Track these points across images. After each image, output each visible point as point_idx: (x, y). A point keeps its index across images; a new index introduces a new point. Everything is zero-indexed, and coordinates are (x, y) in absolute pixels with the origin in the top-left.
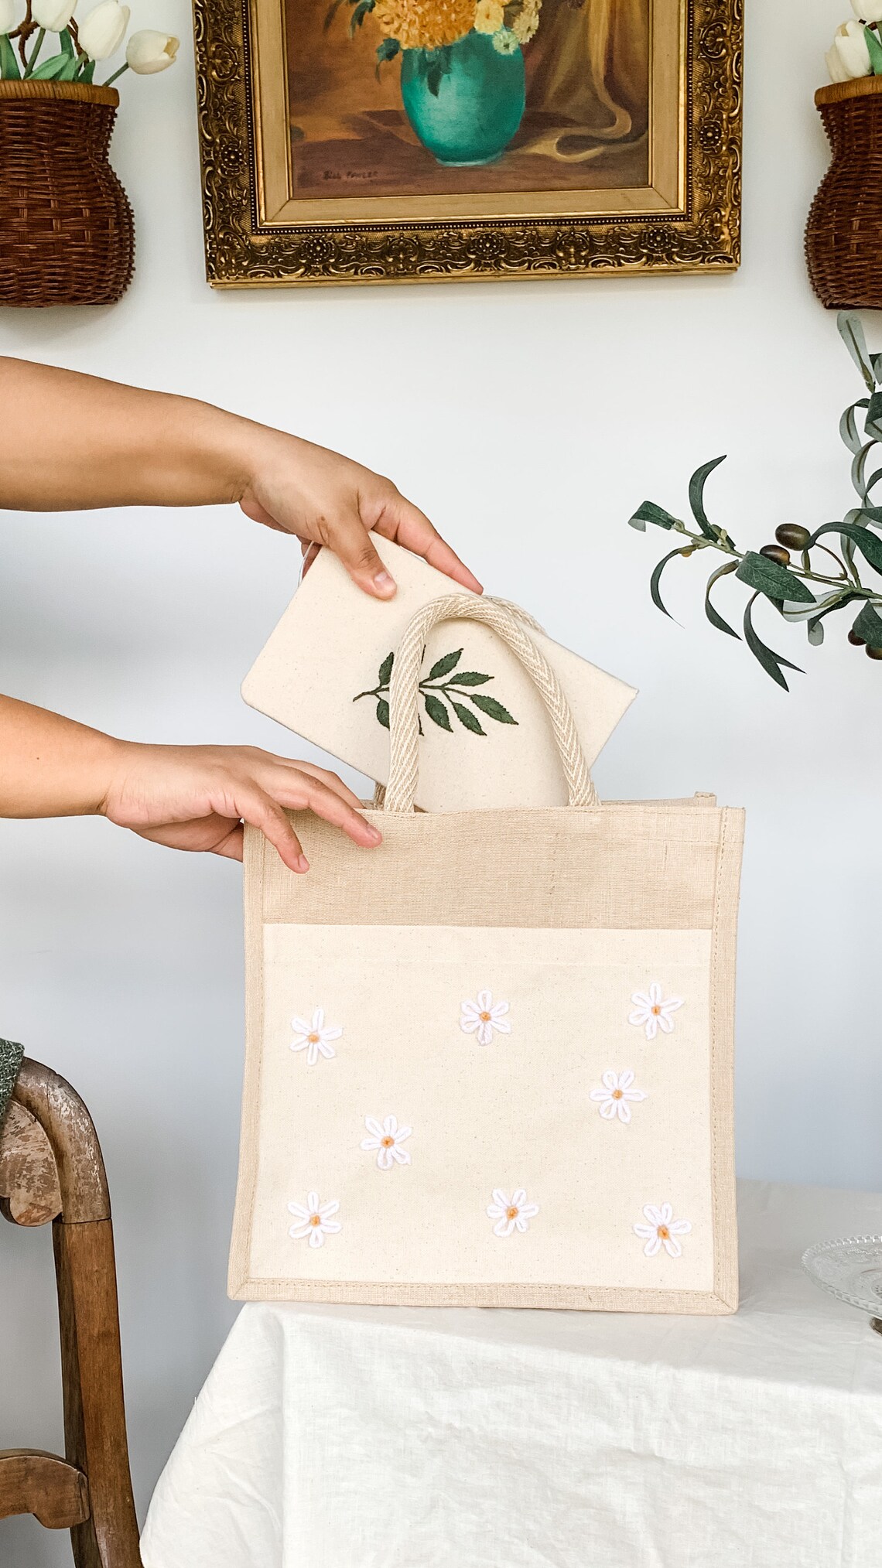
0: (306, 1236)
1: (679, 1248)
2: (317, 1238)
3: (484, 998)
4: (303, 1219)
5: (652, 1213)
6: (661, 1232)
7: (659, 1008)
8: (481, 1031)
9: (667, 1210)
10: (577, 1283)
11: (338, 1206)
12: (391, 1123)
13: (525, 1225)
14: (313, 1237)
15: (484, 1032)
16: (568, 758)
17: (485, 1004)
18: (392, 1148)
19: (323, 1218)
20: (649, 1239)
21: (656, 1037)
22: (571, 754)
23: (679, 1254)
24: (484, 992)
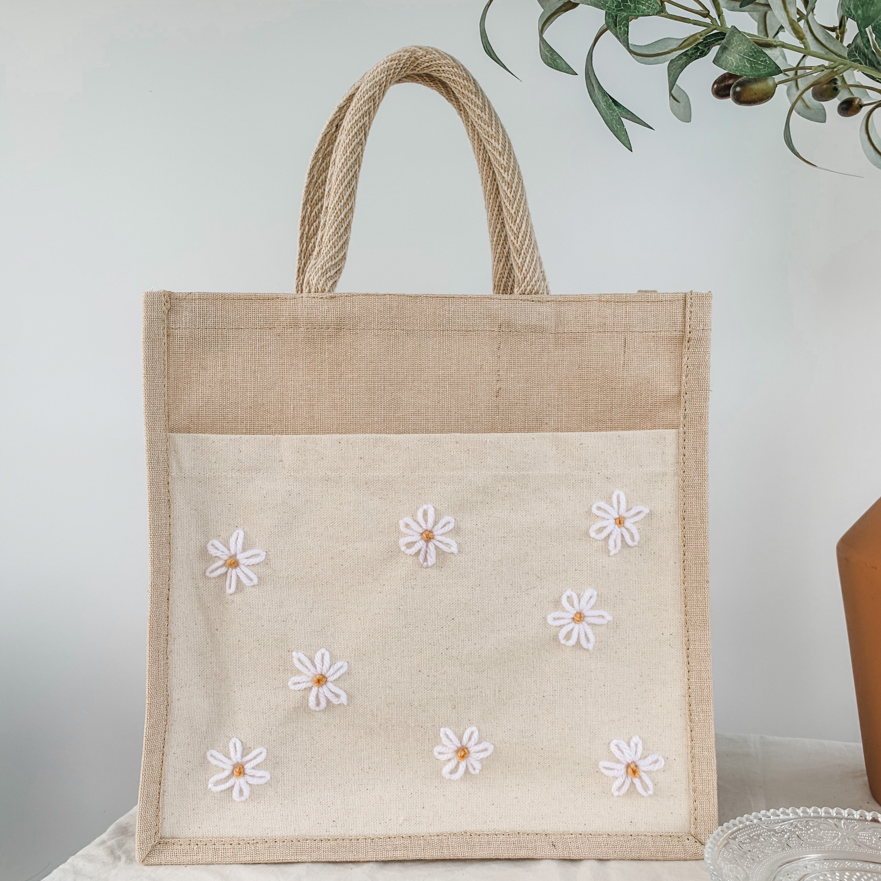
0: (229, 788)
1: (651, 786)
2: (241, 791)
3: (425, 514)
4: (224, 770)
5: (620, 749)
6: (630, 770)
7: (625, 518)
8: (422, 553)
9: (636, 745)
10: (539, 829)
11: (264, 755)
12: (323, 658)
13: (478, 766)
14: (235, 792)
15: (426, 552)
16: (515, 242)
17: (426, 521)
18: (325, 687)
19: (248, 768)
20: (617, 778)
21: (620, 551)
22: (518, 237)
23: (651, 792)
24: (425, 507)
